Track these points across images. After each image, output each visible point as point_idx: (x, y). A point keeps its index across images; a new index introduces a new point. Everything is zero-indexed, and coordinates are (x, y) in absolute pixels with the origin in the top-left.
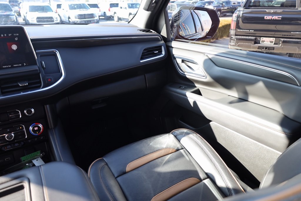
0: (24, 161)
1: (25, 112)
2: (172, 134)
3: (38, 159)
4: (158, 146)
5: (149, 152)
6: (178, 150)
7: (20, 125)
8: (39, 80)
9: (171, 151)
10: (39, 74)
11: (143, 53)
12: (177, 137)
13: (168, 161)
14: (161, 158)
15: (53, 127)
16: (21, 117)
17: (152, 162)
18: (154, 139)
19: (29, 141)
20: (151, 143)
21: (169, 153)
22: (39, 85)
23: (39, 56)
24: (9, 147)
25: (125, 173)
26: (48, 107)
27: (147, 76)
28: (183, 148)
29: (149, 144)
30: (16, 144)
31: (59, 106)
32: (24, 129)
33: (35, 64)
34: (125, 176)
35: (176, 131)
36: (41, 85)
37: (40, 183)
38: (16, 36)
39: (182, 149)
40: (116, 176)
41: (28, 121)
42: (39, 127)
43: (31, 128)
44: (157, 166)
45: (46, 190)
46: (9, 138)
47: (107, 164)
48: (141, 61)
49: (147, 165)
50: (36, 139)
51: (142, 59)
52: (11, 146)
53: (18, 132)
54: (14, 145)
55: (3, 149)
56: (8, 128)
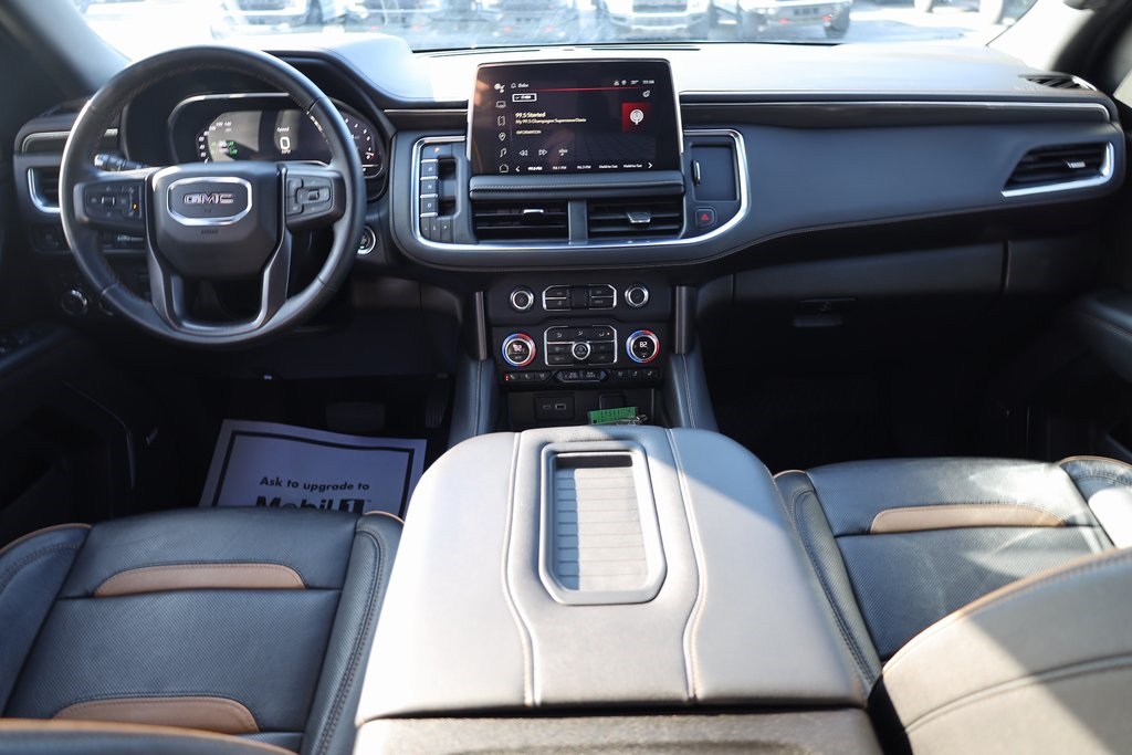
1: (628, 294)
2: (1064, 467)
4: (999, 491)
5: (960, 499)
6: (1070, 524)
7: (606, 328)
8: (677, 215)
9: (1040, 520)
10: (681, 196)
11: (1021, 164)
12: (1081, 484)
13: (1023, 547)
14: (997, 530)
15: (683, 351)
16: (615, 304)
17: (966, 531)
18: (990, 466)
19: (620, 374)
20: (972, 474)
21: (1033, 523)
22: (676, 227)
23: (691, 144)
24: (573, 375)
25: (866, 532)
26: (683, 292)
27: (1014, 248)
28: (1095, 523)
29: (967, 477)
30: (588, 373)
31: (706, 294)
32: (613, 338)
33: (677, 167)
34: (863, 540)
35: (1082, 464)
36: (681, 228)
37: (670, 461)
38: (648, 87)
39: (1090, 525)
40: (836, 531)
41: (628, 320)
42: (650, 343)
43: (630, 342)
44: (980, 546)
45: (684, 479)
46: (579, 353)
47: (815, 491)
48: (1007, 194)
49: (944, 533)
50: (636, 373)
51: (1011, 185)
52: (578, 374)
53: (602, 344)
54: (585, 374)
55: (560, 376)
56: (581, 328)
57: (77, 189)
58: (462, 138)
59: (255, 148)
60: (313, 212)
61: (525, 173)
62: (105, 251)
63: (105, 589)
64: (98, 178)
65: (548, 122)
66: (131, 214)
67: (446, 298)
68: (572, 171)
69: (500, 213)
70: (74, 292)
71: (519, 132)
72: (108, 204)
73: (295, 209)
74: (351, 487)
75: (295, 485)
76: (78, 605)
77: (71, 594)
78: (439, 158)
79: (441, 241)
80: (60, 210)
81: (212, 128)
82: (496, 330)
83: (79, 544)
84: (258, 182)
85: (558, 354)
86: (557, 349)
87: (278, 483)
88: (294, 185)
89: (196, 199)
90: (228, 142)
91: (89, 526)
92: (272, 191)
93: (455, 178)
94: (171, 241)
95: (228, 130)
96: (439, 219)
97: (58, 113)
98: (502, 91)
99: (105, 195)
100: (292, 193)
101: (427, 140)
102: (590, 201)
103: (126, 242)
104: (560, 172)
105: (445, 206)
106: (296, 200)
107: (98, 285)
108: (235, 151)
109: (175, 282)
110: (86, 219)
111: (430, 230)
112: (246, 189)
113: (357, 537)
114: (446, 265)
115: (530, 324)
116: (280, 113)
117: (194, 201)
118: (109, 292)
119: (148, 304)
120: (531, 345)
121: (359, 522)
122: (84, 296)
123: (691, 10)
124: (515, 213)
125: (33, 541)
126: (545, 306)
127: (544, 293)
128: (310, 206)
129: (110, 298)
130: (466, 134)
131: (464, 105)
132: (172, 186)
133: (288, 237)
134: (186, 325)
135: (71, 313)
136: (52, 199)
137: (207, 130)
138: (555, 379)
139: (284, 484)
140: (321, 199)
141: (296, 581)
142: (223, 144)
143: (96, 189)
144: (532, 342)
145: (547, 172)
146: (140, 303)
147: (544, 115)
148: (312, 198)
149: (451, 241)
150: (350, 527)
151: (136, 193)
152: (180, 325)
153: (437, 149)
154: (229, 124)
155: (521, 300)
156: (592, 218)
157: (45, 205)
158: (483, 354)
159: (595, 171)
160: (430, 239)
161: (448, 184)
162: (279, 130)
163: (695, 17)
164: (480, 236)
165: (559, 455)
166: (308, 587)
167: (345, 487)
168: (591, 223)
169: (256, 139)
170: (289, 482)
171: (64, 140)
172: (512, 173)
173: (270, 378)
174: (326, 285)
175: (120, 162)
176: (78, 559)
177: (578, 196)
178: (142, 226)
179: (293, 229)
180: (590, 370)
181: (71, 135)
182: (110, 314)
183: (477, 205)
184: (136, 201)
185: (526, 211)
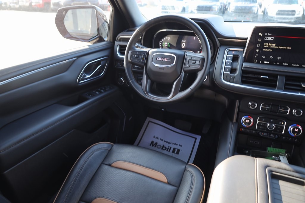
0: (269, 151)
3: (284, 157)
7: (282, 121)
16: (288, 113)
19: (284, 138)
24: (265, 134)
30: (271, 135)
32: (284, 125)
41: (292, 120)
46: (270, 127)
50: (290, 139)
52: (267, 134)
53: (279, 126)
54: (270, 134)
55: (260, 133)
56: (272, 119)
57: (130, 52)
58: (242, 50)
59: (175, 45)
60: (193, 67)
61: (263, 63)
62: (133, 69)
63: (114, 165)
64: (135, 50)
65: (276, 47)
66: (142, 61)
67: (224, 99)
68: (281, 65)
69: (250, 75)
70: (121, 78)
71: (264, 50)
72: (137, 57)
73: (187, 65)
74: (177, 145)
75: (162, 140)
76: (107, 167)
77: (105, 163)
78: (233, 55)
79: (229, 82)
80: (124, 57)
81: (165, 39)
82: (241, 113)
83: (110, 148)
84: (178, 56)
85: (262, 126)
86: (261, 124)
87: (158, 138)
88: (188, 58)
89: (160, 59)
90: (168, 43)
91: (113, 144)
92: (182, 59)
93: (238, 62)
94: (151, 70)
95: (169, 40)
96: (230, 74)
97: (128, 31)
98: (261, 36)
99: (137, 55)
100: (187, 61)
101: (231, 49)
102: (287, 76)
103: (137, 67)
104: (276, 65)
105: (233, 71)
106: (188, 64)
107: (129, 79)
108: (169, 46)
109: (149, 81)
110: (130, 60)
111: (227, 77)
112: (174, 58)
113: (186, 171)
114: (229, 90)
115: (254, 114)
116: (184, 36)
117: (159, 59)
118: (132, 81)
119: (141, 86)
120: (252, 120)
121: (187, 166)
122: (123, 80)
123: (296, 16)
124: (256, 76)
125: (99, 145)
126: (261, 109)
127: (261, 105)
128: (192, 65)
129: (132, 83)
130: (244, 48)
131: (246, 39)
132: (154, 54)
133: (183, 74)
134: (149, 94)
135: (119, 84)
136: (123, 54)
137: (163, 39)
138: (258, 134)
139: (159, 139)
140: (196, 64)
141: (165, 180)
142: (166, 43)
143: (134, 53)
144: (252, 119)
145: (271, 64)
146: (139, 86)
147: (275, 45)
148: (193, 63)
149: (233, 82)
150: (184, 167)
151: (144, 56)
152: (148, 94)
153: (233, 52)
154: (169, 38)
155: (253, 106)
156: (286, 82)
157: (120, 55)
158: (234, 120)
159: (290, 66)
160: (226, 80)
161: (235, 64)
162: (183, 41)
163: (297, 18)
164: (243, 82)
165: (273, 173)
166: (169, 183)
167: (175, 144)
168: (286, 84)
169: (176, 43)
170: (161, 139)
171: (129, 39)
172: (258, 63)
173: (163, 110)
174: (192, 90)
175: (141, 46)
176: (109, 153)
177: (282, 74)
178: (143, 65)
179: (185, 72)
180: (272, 134)
181: (131, 37)
182: (129, 86)
183: (244, 72)
184: (144, 57)
185: (262, 77)
